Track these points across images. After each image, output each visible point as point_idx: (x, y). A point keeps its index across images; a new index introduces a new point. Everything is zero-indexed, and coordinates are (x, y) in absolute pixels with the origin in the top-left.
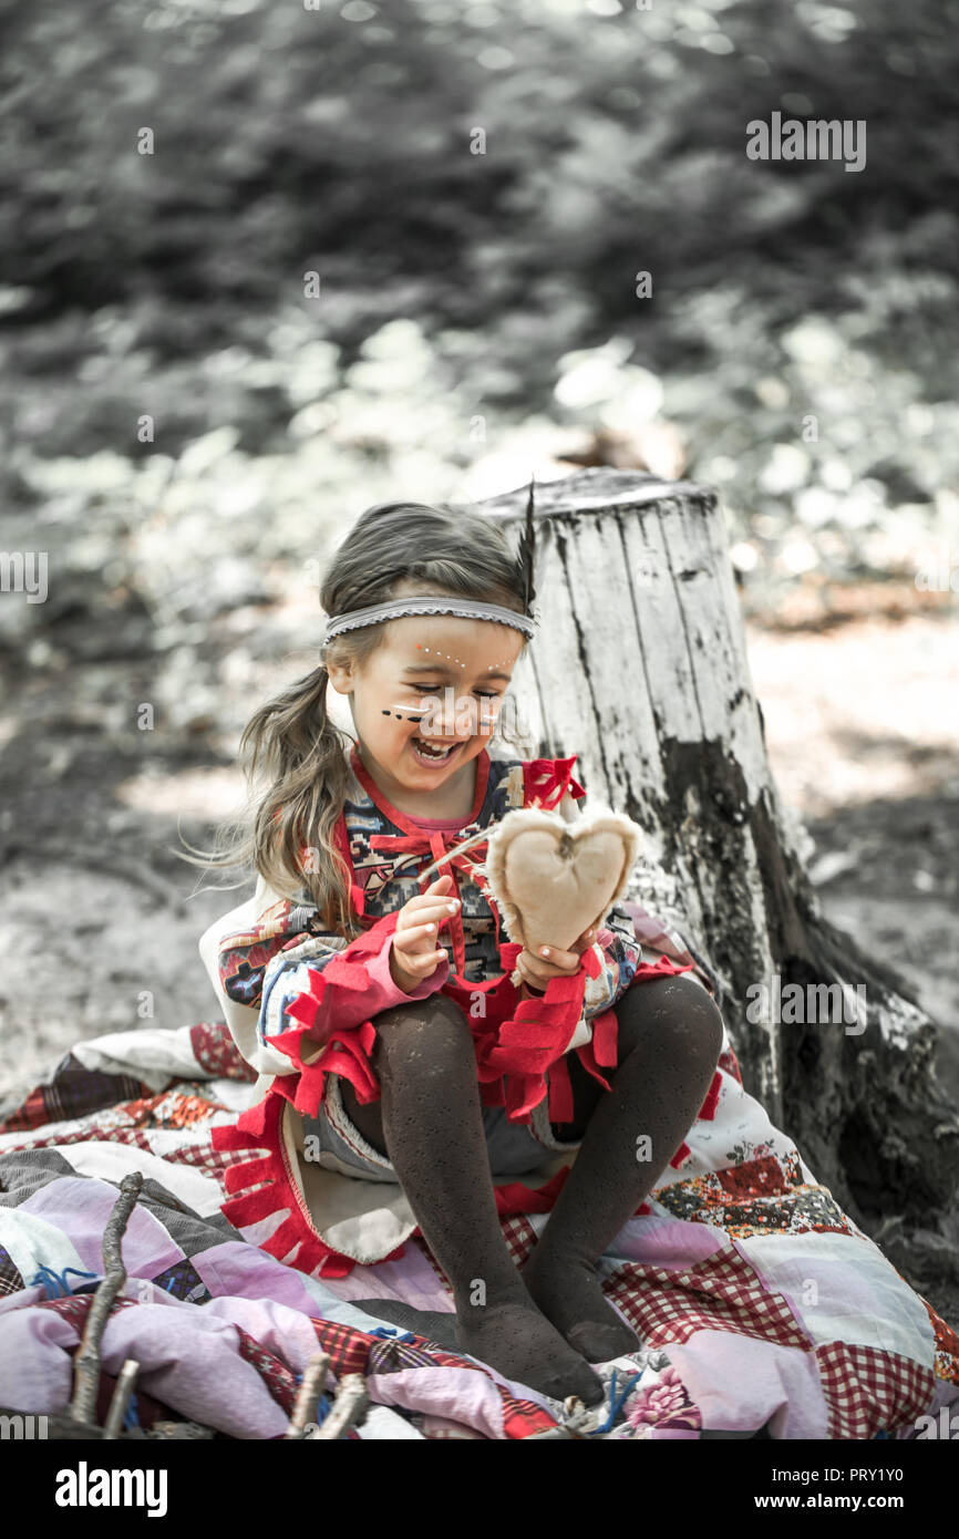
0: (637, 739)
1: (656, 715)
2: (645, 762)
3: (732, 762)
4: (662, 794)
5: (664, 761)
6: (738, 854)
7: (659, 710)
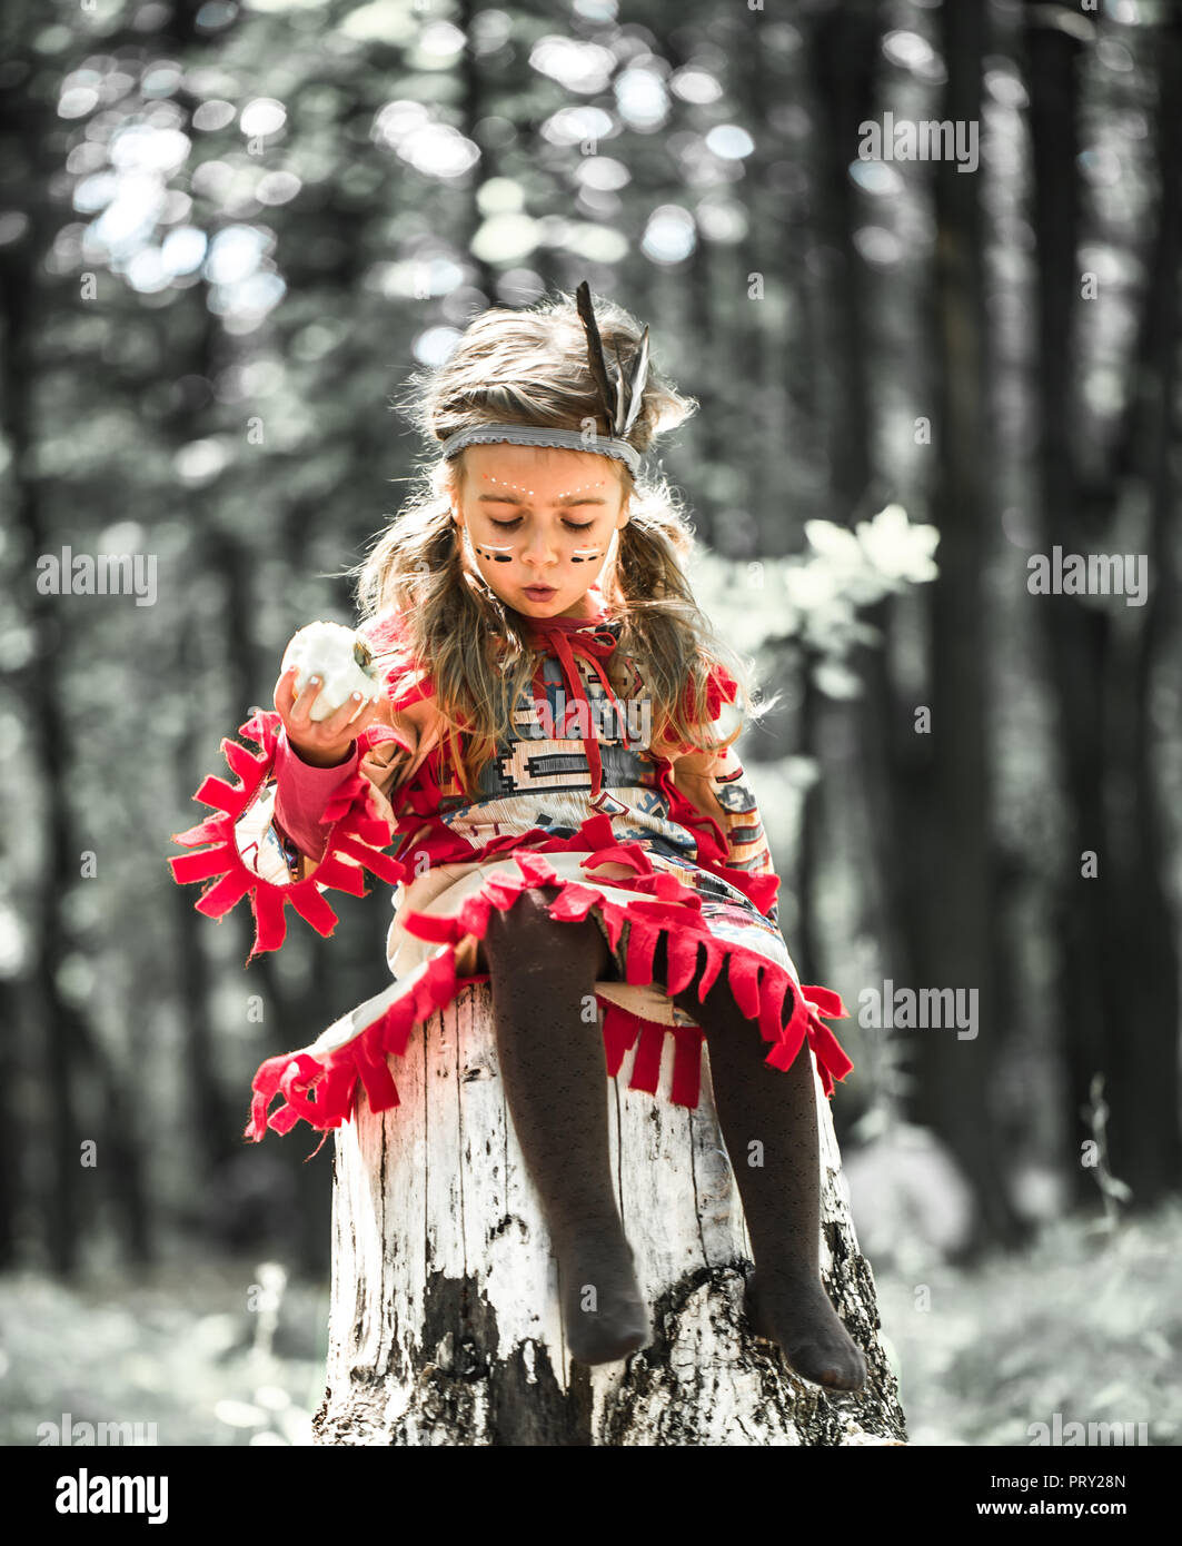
0: (409, 1272)
1: (428, 1243)
2: (411, 1301)
3: (485, 1304)
4: (418, 1341)
5: (427, 1300)
6: (469, 1416)
7: (431, 1236)
